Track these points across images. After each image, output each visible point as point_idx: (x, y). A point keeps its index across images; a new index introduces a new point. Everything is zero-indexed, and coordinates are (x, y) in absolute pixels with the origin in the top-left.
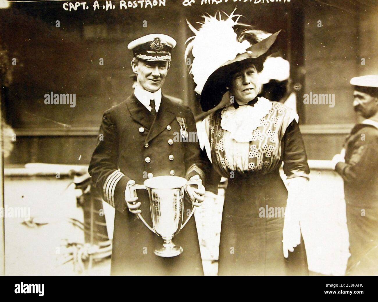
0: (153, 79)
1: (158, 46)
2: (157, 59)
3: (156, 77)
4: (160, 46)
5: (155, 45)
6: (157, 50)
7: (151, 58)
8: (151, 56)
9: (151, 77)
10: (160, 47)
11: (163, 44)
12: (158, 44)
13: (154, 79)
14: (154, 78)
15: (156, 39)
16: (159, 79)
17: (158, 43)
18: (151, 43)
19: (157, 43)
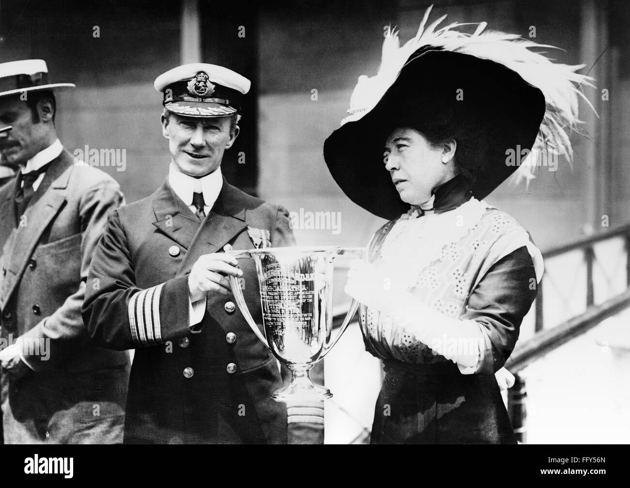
0: (190, 152)
1: (203, 88)
2: (198, 114)
3: (198, 148)
4: (206, 86)
5: (195, 84)
6: (200, 95)
7: (185, 110)
8: (186, 107)
9: (189, 148)
10: (207, 89)
11: (213, 83)
12: (201, 84)
13: (195, 153)
14: (194, 151)
15: (199, 73)
16: (205, 152)
17: (201, 81)
18: (189, 81)
19: (199, 82)
